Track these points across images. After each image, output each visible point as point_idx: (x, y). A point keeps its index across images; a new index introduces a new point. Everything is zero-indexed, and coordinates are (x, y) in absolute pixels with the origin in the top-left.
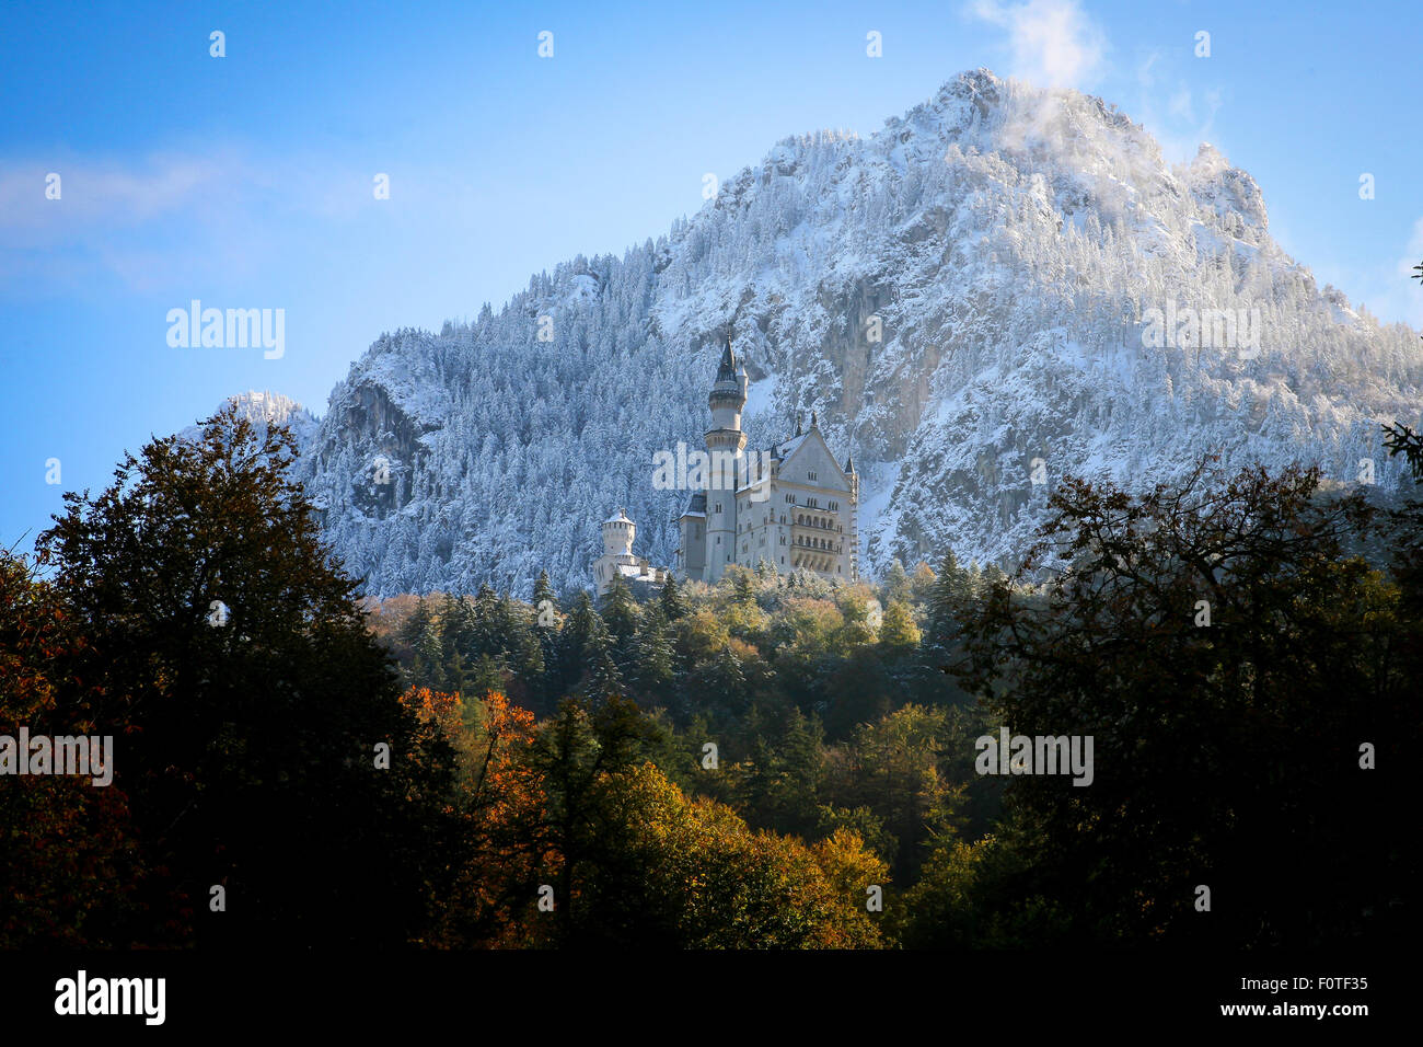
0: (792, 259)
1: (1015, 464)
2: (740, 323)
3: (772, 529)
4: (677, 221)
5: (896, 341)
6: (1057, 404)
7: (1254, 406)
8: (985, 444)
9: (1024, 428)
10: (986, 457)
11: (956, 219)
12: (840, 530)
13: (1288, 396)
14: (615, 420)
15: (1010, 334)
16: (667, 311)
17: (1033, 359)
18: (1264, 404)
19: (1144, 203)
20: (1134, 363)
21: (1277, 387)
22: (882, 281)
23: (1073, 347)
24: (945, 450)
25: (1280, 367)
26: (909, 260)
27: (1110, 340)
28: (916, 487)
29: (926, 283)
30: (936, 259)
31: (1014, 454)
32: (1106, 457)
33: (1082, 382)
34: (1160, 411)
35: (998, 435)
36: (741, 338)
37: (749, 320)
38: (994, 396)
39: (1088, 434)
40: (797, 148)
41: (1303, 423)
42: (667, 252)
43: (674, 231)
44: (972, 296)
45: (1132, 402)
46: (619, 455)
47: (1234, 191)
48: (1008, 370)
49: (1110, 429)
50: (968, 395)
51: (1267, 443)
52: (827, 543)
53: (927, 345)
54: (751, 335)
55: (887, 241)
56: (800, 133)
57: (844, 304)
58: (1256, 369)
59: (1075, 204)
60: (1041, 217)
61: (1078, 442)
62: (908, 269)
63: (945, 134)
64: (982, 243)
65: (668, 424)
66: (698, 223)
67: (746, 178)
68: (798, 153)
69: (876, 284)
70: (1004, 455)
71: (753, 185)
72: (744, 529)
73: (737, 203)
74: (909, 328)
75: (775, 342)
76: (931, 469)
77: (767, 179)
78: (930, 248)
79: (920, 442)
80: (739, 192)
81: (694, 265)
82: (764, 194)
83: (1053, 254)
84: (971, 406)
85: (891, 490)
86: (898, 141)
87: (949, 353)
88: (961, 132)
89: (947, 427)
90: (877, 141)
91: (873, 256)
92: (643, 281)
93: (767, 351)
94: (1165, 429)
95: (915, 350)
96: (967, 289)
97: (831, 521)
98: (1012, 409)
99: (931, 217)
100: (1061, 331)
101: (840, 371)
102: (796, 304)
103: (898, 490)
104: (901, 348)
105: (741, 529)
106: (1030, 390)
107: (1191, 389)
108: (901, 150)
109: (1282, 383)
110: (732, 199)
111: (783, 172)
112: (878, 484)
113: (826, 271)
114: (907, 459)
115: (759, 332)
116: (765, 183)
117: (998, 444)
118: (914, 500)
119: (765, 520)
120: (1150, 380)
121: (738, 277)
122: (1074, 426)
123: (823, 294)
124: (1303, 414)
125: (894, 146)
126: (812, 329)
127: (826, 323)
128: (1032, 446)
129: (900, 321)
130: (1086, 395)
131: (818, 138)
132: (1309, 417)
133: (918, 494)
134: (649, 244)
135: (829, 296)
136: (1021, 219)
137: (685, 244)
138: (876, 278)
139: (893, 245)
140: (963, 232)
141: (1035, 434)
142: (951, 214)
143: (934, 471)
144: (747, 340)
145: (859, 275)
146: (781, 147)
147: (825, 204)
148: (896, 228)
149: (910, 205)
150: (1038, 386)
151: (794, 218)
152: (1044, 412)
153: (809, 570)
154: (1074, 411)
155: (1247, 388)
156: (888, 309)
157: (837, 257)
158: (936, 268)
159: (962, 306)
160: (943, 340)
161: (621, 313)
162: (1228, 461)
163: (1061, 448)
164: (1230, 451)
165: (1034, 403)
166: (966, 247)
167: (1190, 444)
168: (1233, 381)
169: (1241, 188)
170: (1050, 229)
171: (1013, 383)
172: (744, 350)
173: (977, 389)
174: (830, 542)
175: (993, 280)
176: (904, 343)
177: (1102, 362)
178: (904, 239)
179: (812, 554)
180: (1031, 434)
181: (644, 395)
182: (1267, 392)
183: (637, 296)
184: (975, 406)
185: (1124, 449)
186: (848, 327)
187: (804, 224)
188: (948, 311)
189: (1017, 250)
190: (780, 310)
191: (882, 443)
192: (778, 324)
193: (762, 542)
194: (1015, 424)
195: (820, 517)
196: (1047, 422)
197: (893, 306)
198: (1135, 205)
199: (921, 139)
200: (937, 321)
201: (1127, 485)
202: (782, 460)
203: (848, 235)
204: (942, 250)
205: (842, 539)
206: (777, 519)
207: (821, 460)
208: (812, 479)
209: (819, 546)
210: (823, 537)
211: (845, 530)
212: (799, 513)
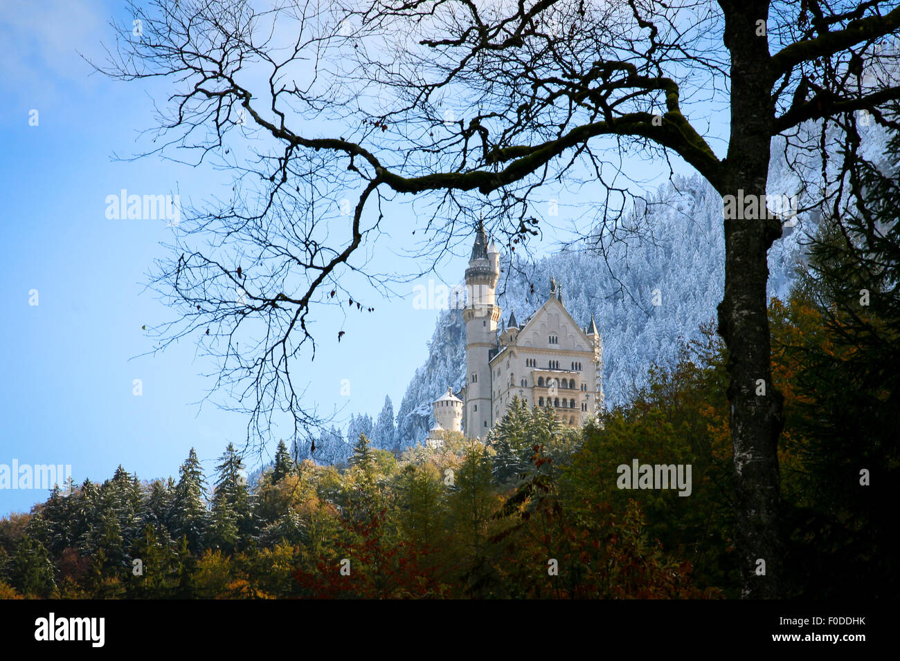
3: (513, 393)
12: (584, 388)
52: (569, 402)
72: (497, 395)
97: (573, 381)
105: (495, 396)
119: (508, 384)
174: (573, 400)
205: (587, 396)
206: (518, 383)
207: (561, 325)
208: (553, 343)
209: (561, 405)
210: (565, 397)
211: (590, 388)
212: (539, 376)
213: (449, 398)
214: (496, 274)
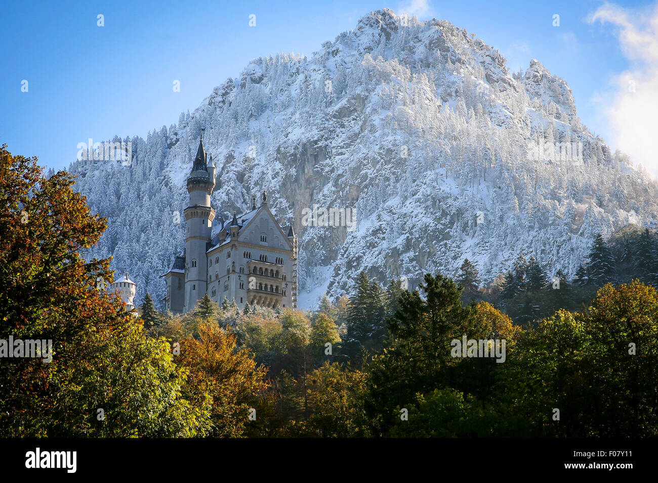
0: (260, 134)
1: (411, 260)
2: (224, 177)
3: (233, 277)
4: (183, 115)
5: (330, 184)
6: (440, 219)
7: (574, 216)
8: (391, 247)
9: (417, 236)
10: (391, 257)
11: (370, 102)
12: (284, 278)
13: (597, 210)
14: (138, 241)
15: (408, 174)
16: (176, 172)
17: (424, 190)
18: (581, 214)
19: (496, 95)
20: (492, 190)
21: (590, 203)
22: (320, 144)
23: (450, 180)
24: (364, 253)
25: (591, 192)
26: (338, 130)
27: (475, 176)
28: (345, 279)
29: (350, 145)
30: (357, 129)
31: (411, 254)
32: (474, 254)
33: (457, 204)
34: (510, 222)
35: (400, 242)
36: (225, 187)
37: (231, 175)
38: (396, 216)
39: (461, 239)
40: (264, 65)
41: (609, 226)
42: (176, 134)
43: (181, 121)
44: (381, 151)
45: (491, 217)
46: (139, 263)
47: (554, 91)
48: (406, 198)
49: (476, 234)
50: (379, 216)
51: (585, 241)
52: (274, 288)
53: (351, 186)
54: (232, 185)
55: (323, 117)
56: (266, 56)
57: (294, 161)
58: (574, 194)
59: (450, 95)
60: (427, 102)
61: (454, 245)
62: (338, 136)
63: (362, 50)
64: (387, 116)
65: (174, 243)
66: (197, 115)
67: (229, 86)
68: (264, 68)
69: (316, 146)
70: (404, 255)
71: (234, 90)
72: (213, 278)
73: (223, 102)
74: (339, 175)
75: (248, 189)
76: (354, 267)
77: (243, 86)
78: (352, 122)
79: (347, 248)
80: (225, 94)
81: (193, 141)
82: (241, 95)
83: (436, 124)
84: (381, 223)
85: (327, 284)
86: (331, 55)
87: (366, 190)
88: (372, 50)
89: (364, 237)
90: (317, 56)
91: (314, 128)
92: (159, 153)
93: (243, 195)
94: (514, 234)
95: (343, 189)
96: (378, 147)
97: (277, 272)
98: (409, 224)
99: (353, 101)
100: (442, 171)
101: (292, 206)
102: (263, 163)
103: (332, 284)
104: (333, 189)
105: (211, 278)
106: (421, 211)
107: (531, 205)
108: (332, 62)
109: (594, 202)
110: (220, 99)
111: (254, 81)
112: (319, 280)
113: (282, 139)
114: (338, 262)
115: (238, 183)
116: (242, 88)
117: (400, 247)
118: (343, 288)
119: (228, 270)
120: (503, 202)
121: (224, 145)
122: (451, 233)
123: (280, 156)
124: (609, 220)
125: (328, 59)
126: (273, 178)
127: (283, 174)
128: (423, 248)
129: (332, 171)
130: (460, 213)
131: (278, 59)
132: (613, 222)
133: (345, 284)
134: (164, 129)
135: (285, 155)
136: (414, 103)
137: (188, 129)
138: (316, 142)
139: (327, 120)
140: (375, 110)
141: (425, 240)
142: (366, 99)
143: (356, 268)
144: (230, 188)
145: (305, 140)
146: (253, 65)
147: (283, 98)
148: (329, 109)
149: (338, 94)
150: (427, 208)
151: (261, 108)
152: (431, 225)
153: (261, 307)
154: (452, 223)
155: (570, 204)
156: (324, 163)
157: (290, 130)
158: (356, 135)
159: (374, 158)
160: (362, 182)
161: (144, 174)
162: (558, 253)
163: (443, 249)
164: (559, 246)
165: (424, 219)
166: (377, 120)
167: (531, 243)
168: (559, 201)
169: (558, 89)
170: (432, 109)
171: (410, 206)
172: (227, 195)
173: (385, 212)
174: (277, 287)
175: (395, 140)
176: (336, 185)
177: (470, 191)
178: (334, 116)
179: (264, 295)
180: (422, 239)
181: (158, 225)
182: (583, 207)
183: (156, 162)
184: (384, 223)
185: (486, 248)
186: (297, 176)
187: (268, 112)
188: (365, 162)
189: (411, 120)
190: (252, 168)
191: (321, 253)
192: (250, 177)
193: (226, 288)
194: (411, 234)
195: (269, 269)
196: (433, 231)
197: (328, 161)
198: (489, 96)
199: (347, 55)
200: (357, 169)
201: (489, 272)
202: (241, 227)
203: (297, 115)
204: (360, 123)
205: (286, 285)
206: (237, 270)
207: (270, 228)
208: (263, 241)
209: (269, 290)
210: (272, 283)
211: (288, 278)
212: (254, 265)
213: (126, 281)
214: (214, 184)
